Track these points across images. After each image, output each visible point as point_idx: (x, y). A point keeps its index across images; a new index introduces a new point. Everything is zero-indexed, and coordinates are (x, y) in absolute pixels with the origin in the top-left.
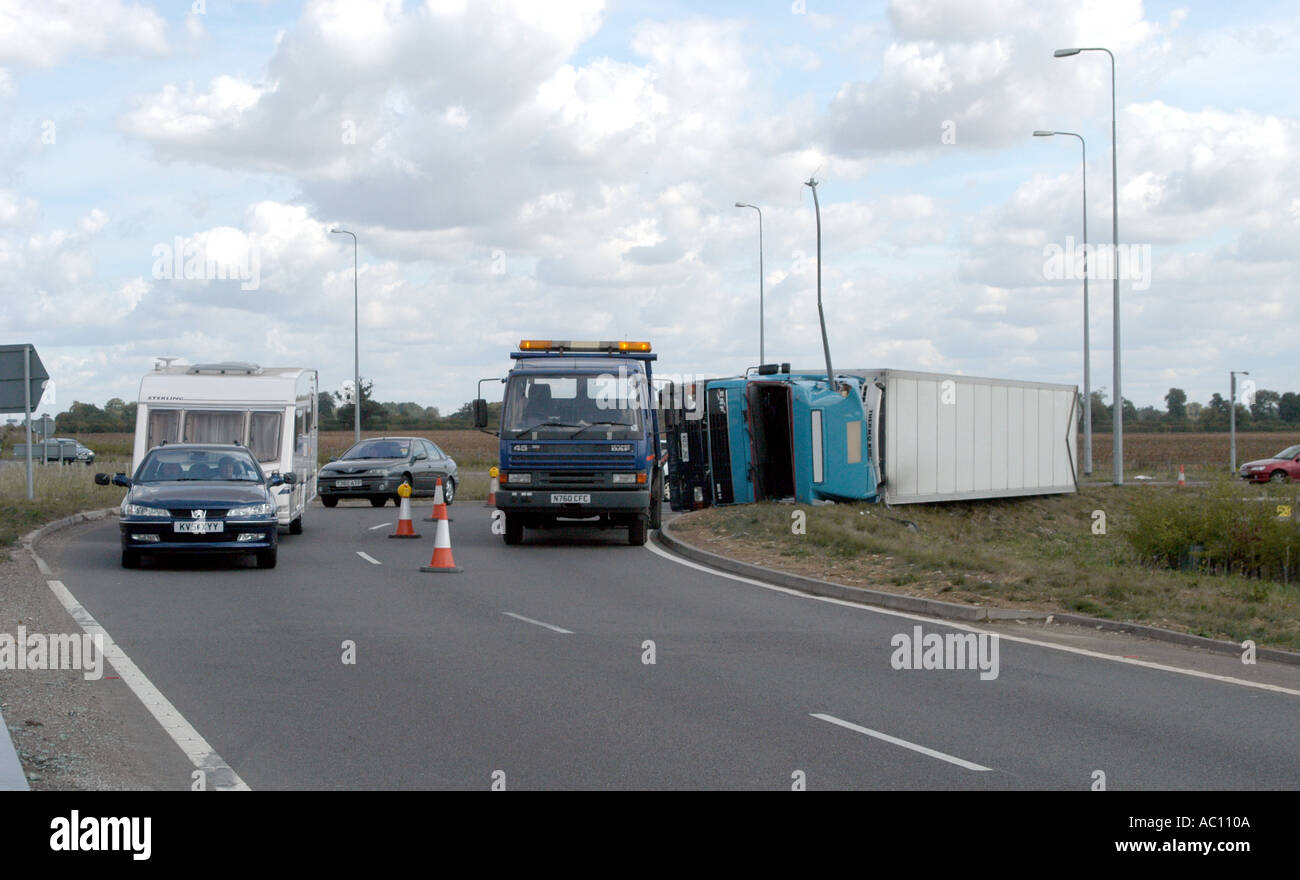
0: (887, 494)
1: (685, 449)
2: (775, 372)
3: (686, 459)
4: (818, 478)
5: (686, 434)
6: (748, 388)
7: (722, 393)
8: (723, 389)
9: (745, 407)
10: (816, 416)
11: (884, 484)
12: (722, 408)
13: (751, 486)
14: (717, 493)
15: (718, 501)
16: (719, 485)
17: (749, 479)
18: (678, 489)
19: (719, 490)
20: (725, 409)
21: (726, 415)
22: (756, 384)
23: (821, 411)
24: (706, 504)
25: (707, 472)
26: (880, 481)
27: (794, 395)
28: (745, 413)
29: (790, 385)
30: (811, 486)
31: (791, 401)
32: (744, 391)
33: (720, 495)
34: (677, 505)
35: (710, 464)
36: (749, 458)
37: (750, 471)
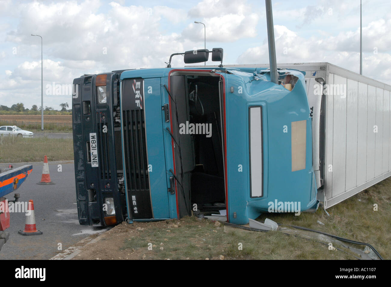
0: (325, 199)
1: (94, 152)
2: (205, 59)
3: (95, 165)
4: (257, 191)
5: (95, 134)
6: (171, 78)
7: (138, 83)
8: (140, 79)
9: (165, 101)
10: (255, 113)
11: (323, 188)
12: (138, 102)
13: (173, 199)
14: (132, 207)
15: (134, 216)
16: (134, 197)
17: (170, 190)
18: (87, 201)
19: (134, 203)
20: (142, 103)
21: (142, 111)
22: (180, 72)
23: (261, 107)
24: (119, 219)
25: (121, 180)
26: (320, 186)
27: (227, 88)
28: (165, 108)
29: (222, 74)
30: (248, 201)
31: (223, 95)
32: (166, 82)
33: (135, 208)
34: (85, 219)
35: (124, 171)
36: (170, 166)
37: (172, 181)
